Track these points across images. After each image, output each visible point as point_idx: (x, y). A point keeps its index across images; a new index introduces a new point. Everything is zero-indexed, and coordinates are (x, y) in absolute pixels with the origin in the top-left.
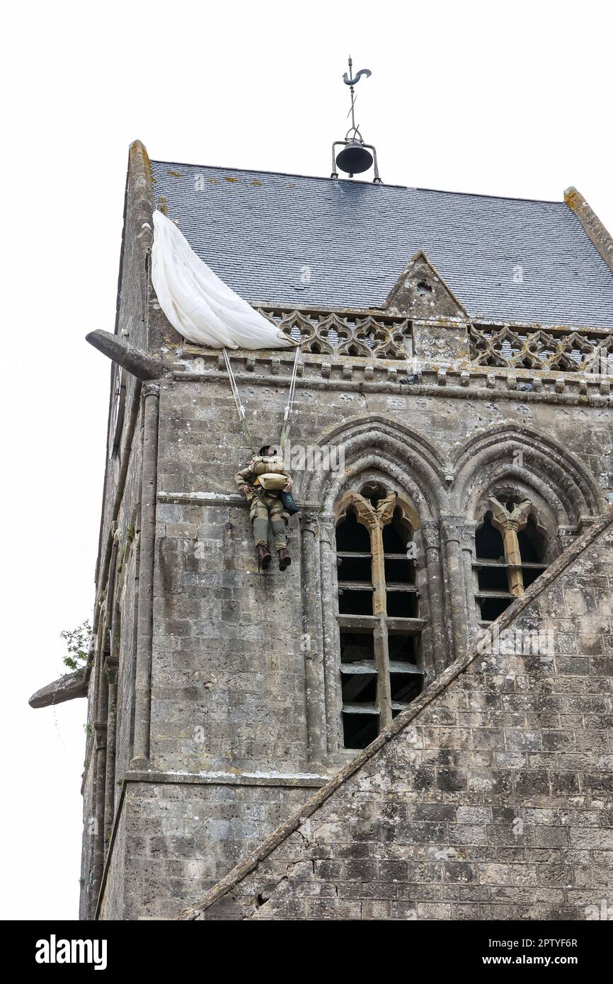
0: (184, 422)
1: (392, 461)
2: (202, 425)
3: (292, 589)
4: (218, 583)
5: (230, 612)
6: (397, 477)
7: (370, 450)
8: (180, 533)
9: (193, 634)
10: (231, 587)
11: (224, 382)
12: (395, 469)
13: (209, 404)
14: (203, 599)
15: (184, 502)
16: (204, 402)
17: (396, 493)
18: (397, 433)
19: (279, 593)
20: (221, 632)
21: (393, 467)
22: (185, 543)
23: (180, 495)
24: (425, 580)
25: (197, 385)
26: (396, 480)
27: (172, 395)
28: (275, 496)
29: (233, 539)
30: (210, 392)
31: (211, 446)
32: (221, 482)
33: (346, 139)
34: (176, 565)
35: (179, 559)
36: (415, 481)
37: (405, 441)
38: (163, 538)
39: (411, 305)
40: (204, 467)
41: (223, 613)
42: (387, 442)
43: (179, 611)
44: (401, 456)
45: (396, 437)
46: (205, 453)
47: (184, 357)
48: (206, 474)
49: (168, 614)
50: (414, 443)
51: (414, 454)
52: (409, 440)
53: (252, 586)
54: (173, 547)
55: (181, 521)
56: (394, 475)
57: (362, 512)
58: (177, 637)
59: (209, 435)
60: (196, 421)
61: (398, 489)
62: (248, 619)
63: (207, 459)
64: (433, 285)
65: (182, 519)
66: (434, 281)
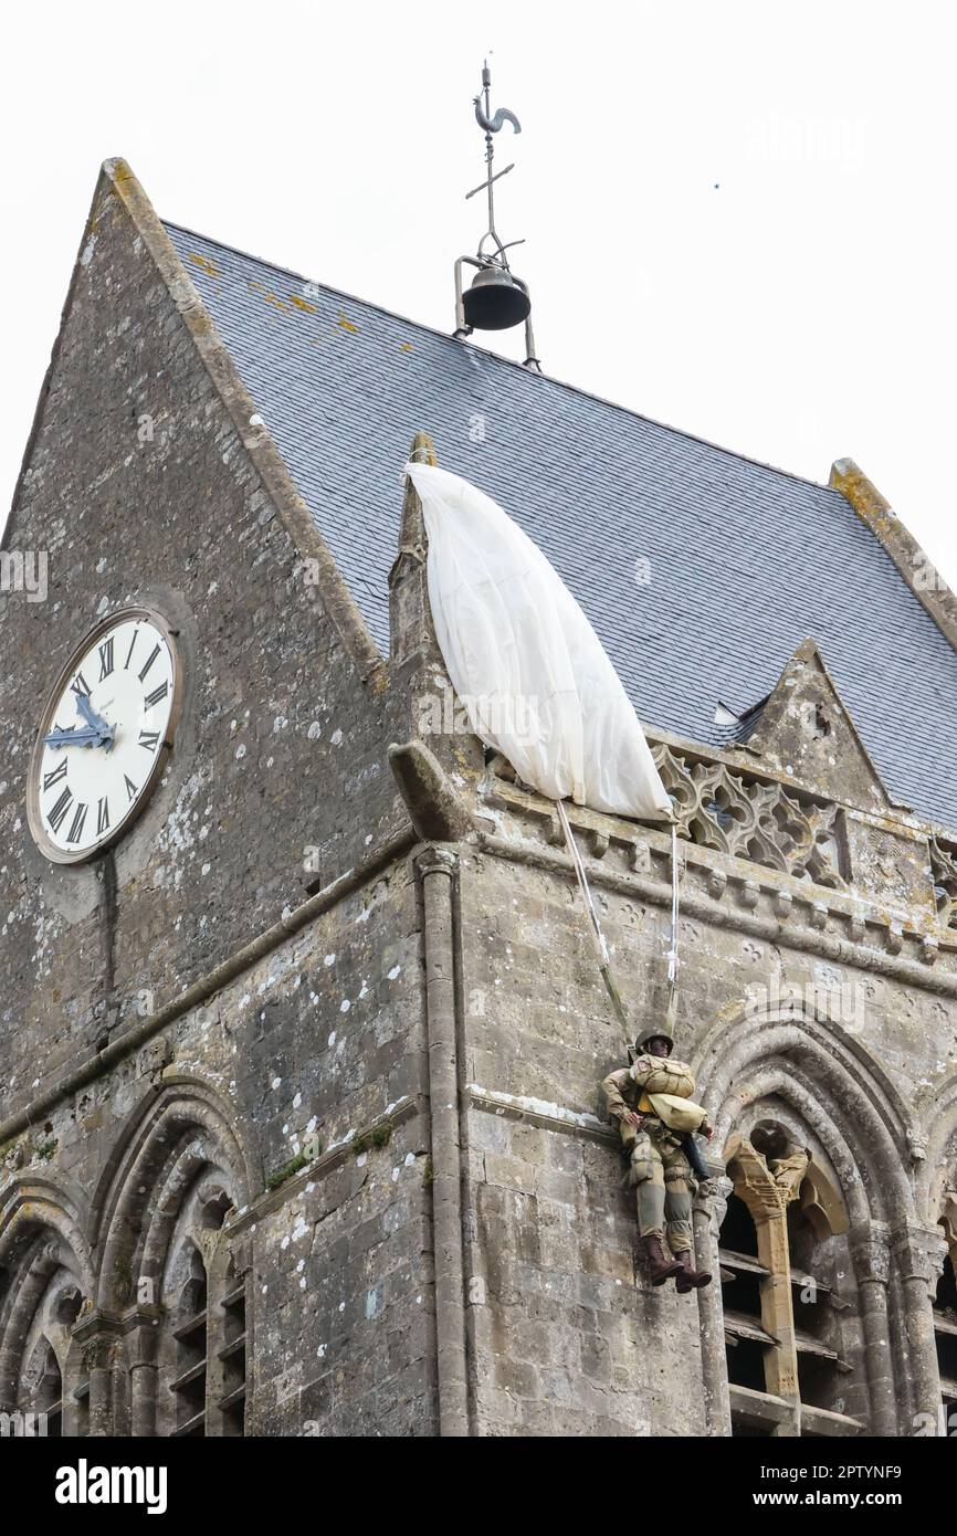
0: (501, 943)
1: (810, 1089)
2: (531, 957)
3: (686, 1329)
4: (573, 1294)
5: (594, 1359)
6: (817, 1125)
7: (779, 1060)
8: (508, 1177)
9: (540, 1395)
10: (594, 1307)
11: (567, 876)
12: (817, 1109)
13: (539, 915)
14: (553, 1325)
15: (513, 1114)
16: (531, 909)
17: (809, 1154)
18: (830, 1040)
19: (669, 1333)
20: (584, 1399)
21: (812, 1102)
22: (518, 1201)
23: (507, 1098)
24: (858, 1341)
25: (518, 869)
26: (811, 1129)
27: (480, 882)
28: (679, 1143)
29: (591, 1208)
30: (536, 886)
31: (547, 1005)
32: (567, 1083)
33: (479, 255)
34: (506, 1245)
35: (510, 1233)
36: (847, 1139)
37: (841, 1059)
38: (481, 1184)
39: (799, 756)
40: (539, 1046)
41: (584, 1359)
42: (814, 1055)
43: (516, 1341)
44: (830, 1087)
45: (827, 1046)
46: (538, 1016)
47: (492, 803)
48: (542, 1062)
49: (499, 1346)
50: (857, 1066)
51: (857, 1089)
52: (850, 1058)
53: (625, 1311)
54: (497, 1207)
55: (508, 1153)
56: (811, 1118)
57: (750, 1178)
58: (515, 1395)
59: (542, 980)
60: (521, 946)
61: (812, 1146)
62: (622, 1379)
63: (543, 1031)
64: (834, 721)
65: (509, 1147)
66: (833, 711)
